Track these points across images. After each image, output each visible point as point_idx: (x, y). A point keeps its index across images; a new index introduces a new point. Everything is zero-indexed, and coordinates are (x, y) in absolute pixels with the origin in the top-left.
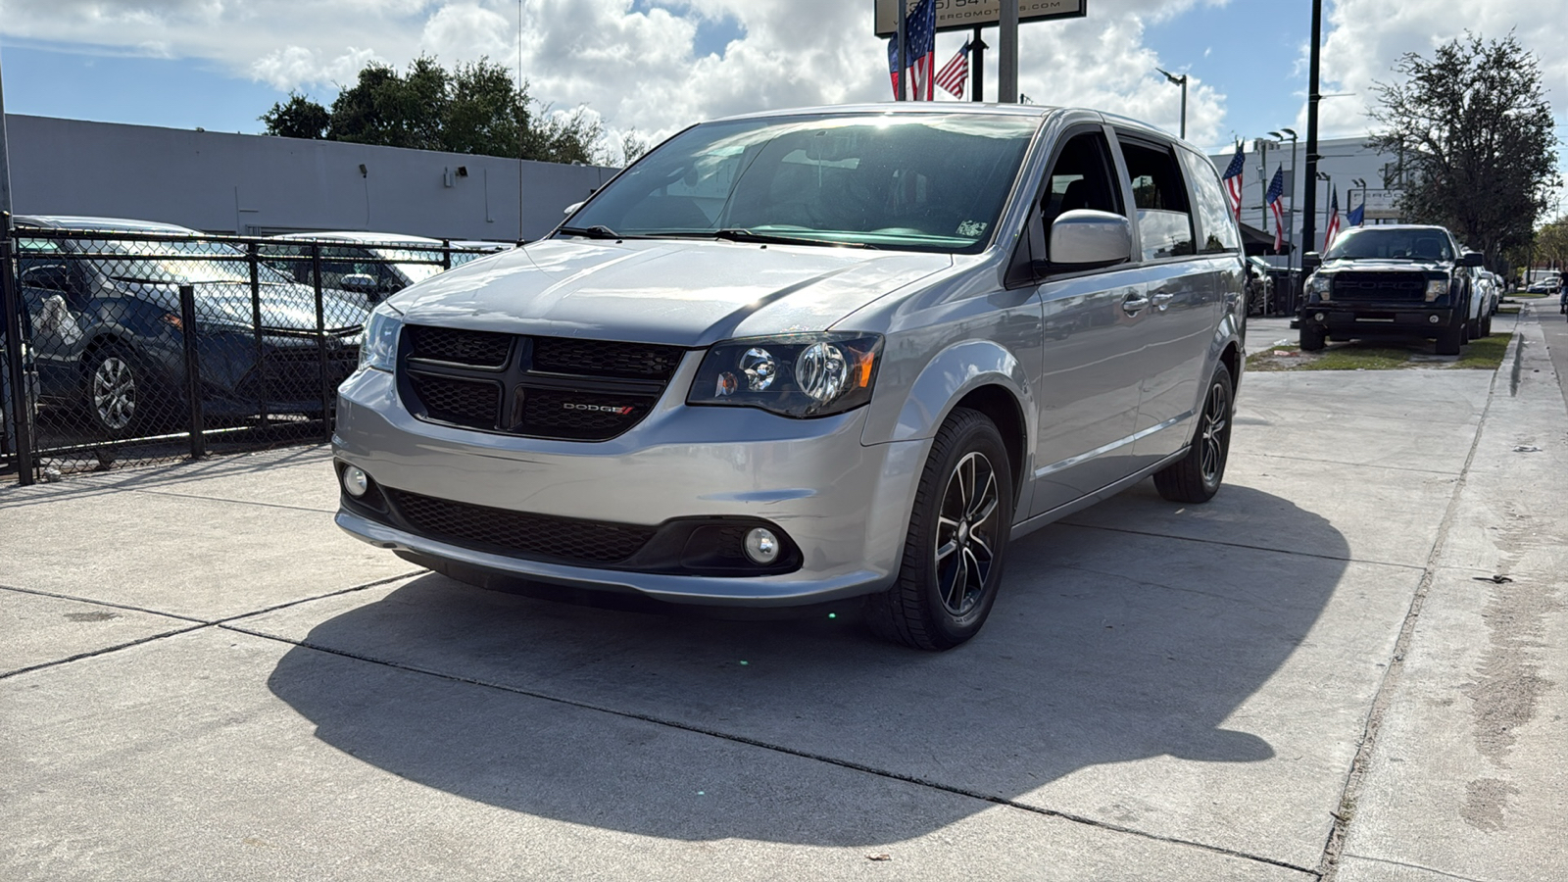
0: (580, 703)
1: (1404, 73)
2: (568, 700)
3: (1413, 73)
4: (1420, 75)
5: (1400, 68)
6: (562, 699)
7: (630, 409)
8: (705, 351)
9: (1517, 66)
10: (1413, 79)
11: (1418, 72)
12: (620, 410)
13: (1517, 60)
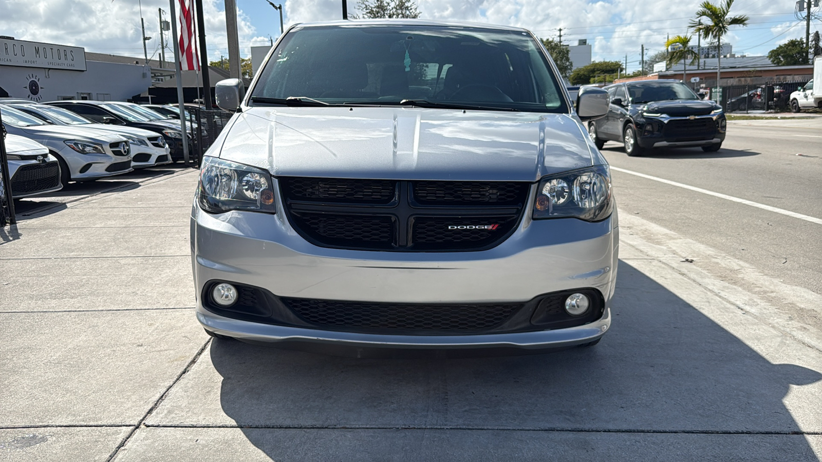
0: (502, 428)
1: (360, 10)
2: (490, 428)
3: (364, 10)
4: (368, 11)
5: (358, 7)
6: (485, 428)
7: (496, 226)
8: (537, 184)
9: (409, 8)
10: (365, 13)
11: (366, 10)
12: (490, 227)
13: (409, 6)
